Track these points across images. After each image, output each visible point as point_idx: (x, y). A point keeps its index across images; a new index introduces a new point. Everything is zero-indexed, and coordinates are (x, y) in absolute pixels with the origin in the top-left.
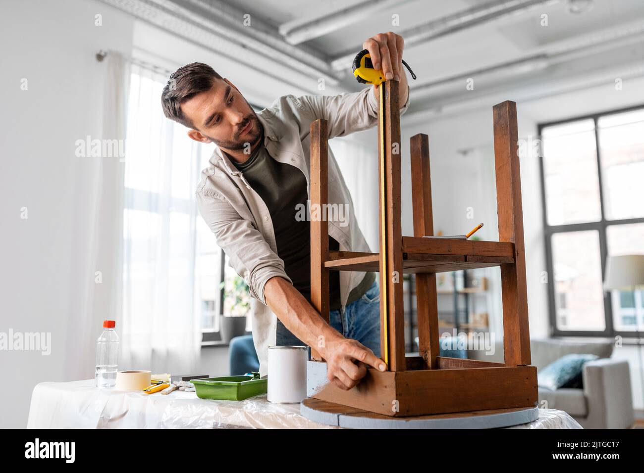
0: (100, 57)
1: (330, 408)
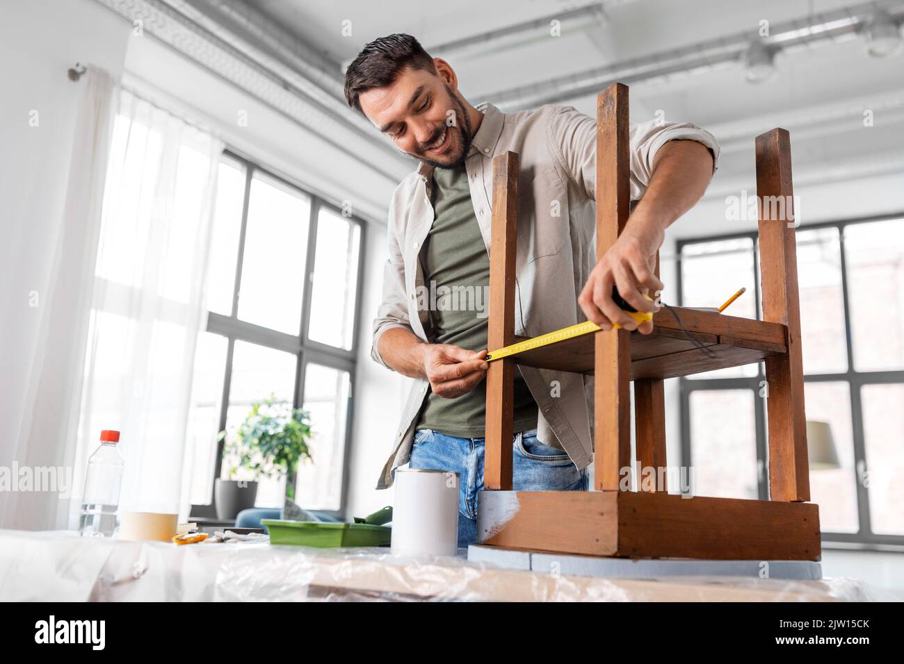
0: (74, 75)
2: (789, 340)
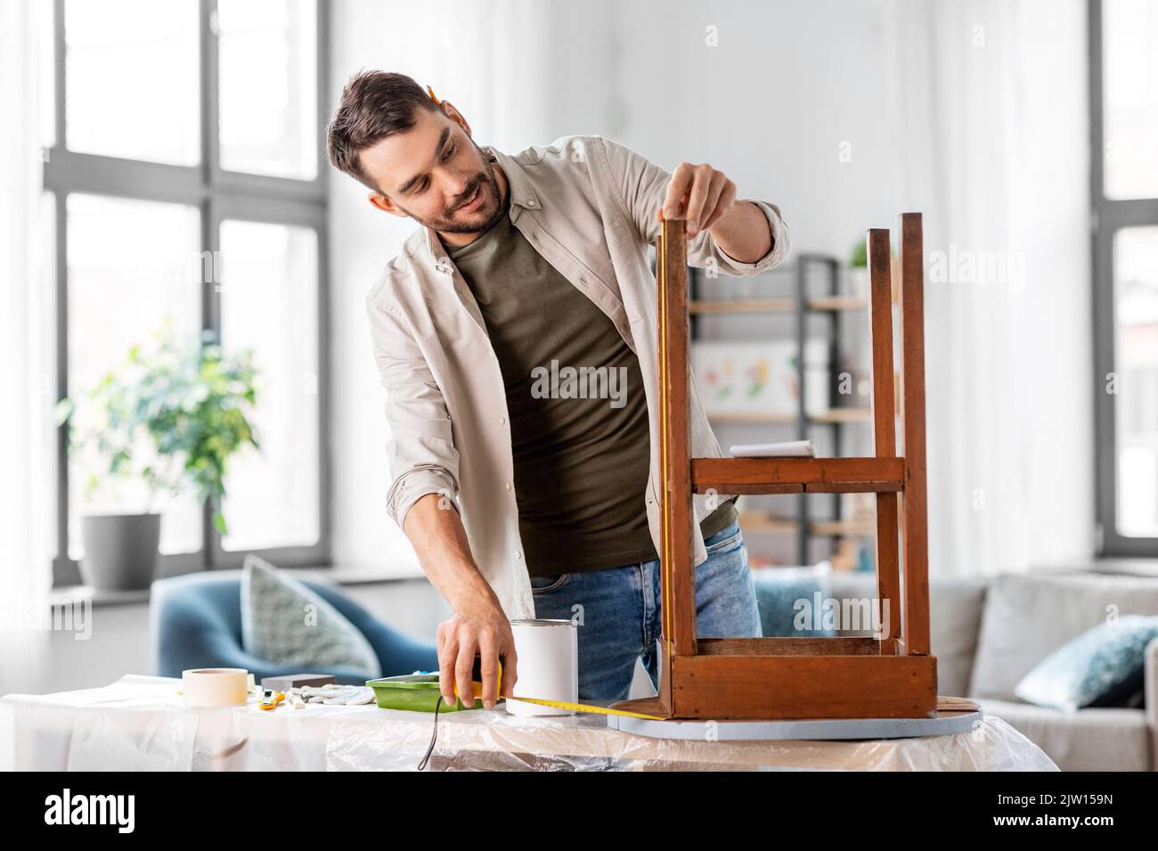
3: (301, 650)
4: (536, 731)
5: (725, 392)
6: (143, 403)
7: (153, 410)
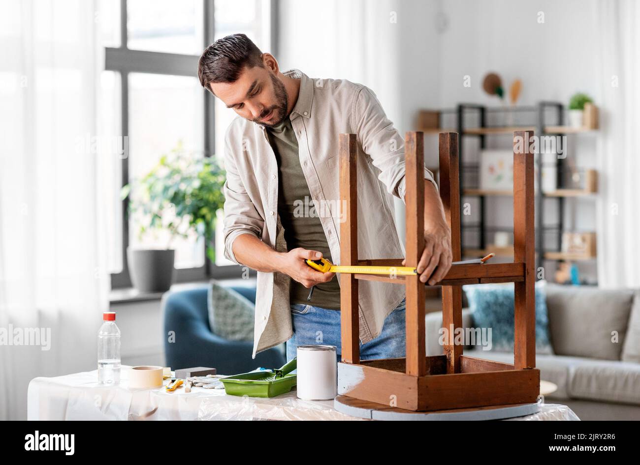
1: (363, 405)
2: (526, 273)
3: (239, 331)
4: (308, 411)
5: (499, 178)
6: (166, 189)
7: (171, 192)
